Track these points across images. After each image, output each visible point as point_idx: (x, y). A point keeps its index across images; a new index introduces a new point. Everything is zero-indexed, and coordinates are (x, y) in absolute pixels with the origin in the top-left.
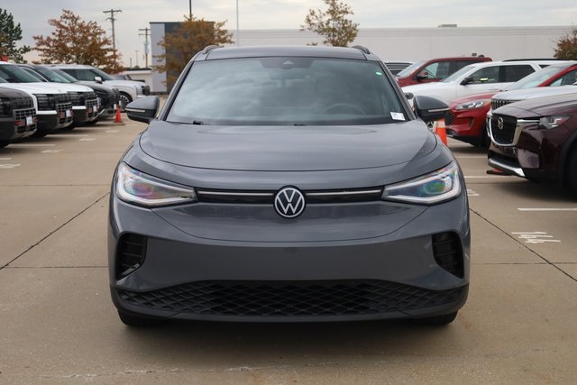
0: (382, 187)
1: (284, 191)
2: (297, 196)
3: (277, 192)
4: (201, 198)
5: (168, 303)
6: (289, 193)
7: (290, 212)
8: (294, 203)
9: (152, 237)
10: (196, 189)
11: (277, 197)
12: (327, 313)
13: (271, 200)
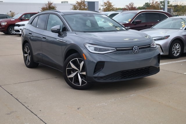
0: (150, 45)
1: (135, 47)
2: (137, 48)
3: (133, 47)
4: (117, 50)
5: (110, 78)
6: (136, 47)
7: (136, 52)
8: (137, 49)
9: (106, 61)
10: (116, 48)
11: (134, 48)
12: (135, 77)
13: (132, 49)
